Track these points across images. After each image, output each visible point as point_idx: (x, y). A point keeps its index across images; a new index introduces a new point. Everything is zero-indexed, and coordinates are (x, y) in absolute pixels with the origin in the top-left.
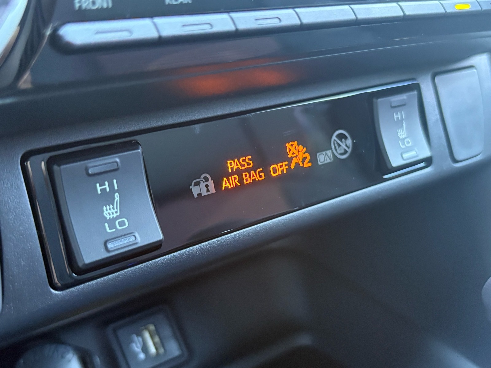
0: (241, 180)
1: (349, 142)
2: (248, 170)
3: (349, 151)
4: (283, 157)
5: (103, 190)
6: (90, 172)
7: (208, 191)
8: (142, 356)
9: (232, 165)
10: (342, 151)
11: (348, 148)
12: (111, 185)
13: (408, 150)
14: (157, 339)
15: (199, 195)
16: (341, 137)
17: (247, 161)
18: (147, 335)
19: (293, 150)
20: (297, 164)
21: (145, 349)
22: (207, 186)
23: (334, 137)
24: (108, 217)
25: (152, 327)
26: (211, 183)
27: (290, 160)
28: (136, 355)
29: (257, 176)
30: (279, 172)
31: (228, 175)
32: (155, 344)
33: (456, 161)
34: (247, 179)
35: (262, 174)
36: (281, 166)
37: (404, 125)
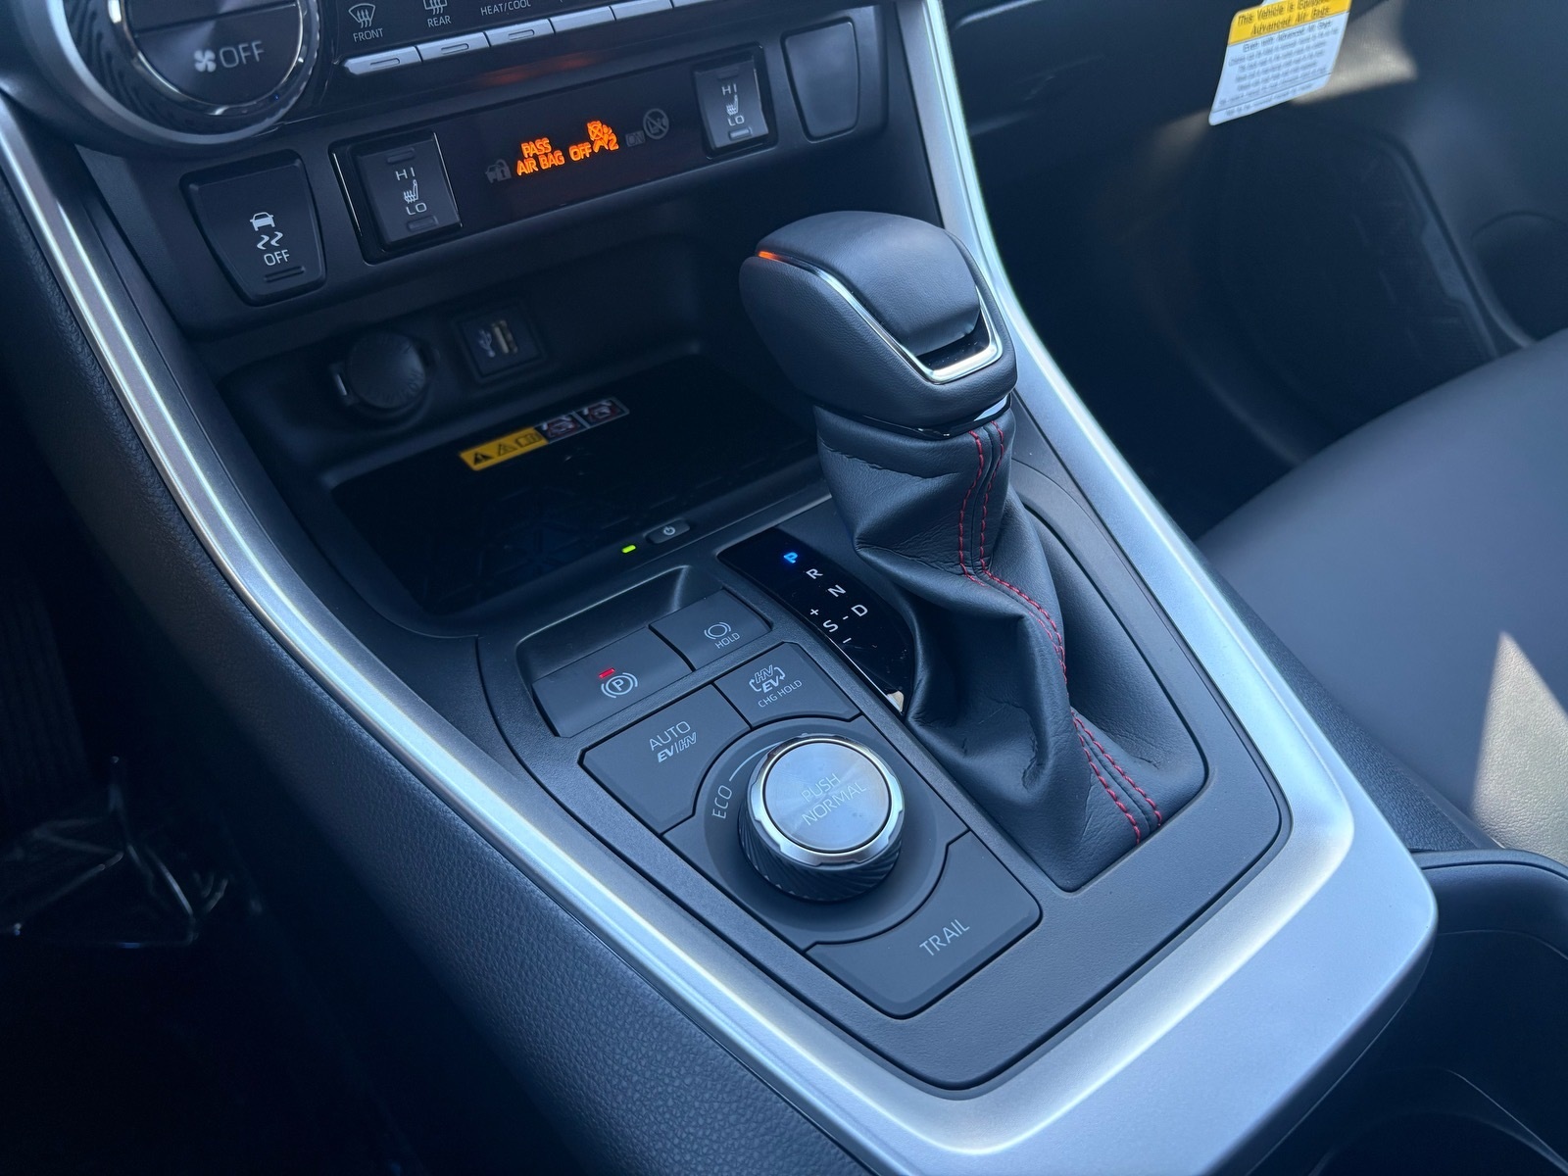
0: (538, 165)
1: (666, 121)
2: (546, 154)
3: (665, 131)
4: (584, 137)
5: (402, 177)
6: (389, 161)
7: (504, 176)
8: (492, 354)
9: (528, 149)
10: (658, 131)
11: (664, 127)
12: (409, 173)
13: (738, 128)
14: (510, 337)
15: (495, 180)
16: (656, 116)
17: (544, 145)
18: (497, 331)
19: (596, 132)
20: (602, 148)
21: (495, 346)
22: (502, 172)
23: (646, 116)
24: (408, 201)
25: (503, 323)
26: (506, 169)
27: (592, 143)
28: (485, 352)
29: (558, 159)
30: (580, 156)
31: (523, 159)
32: (508, 343)
33: (811, 137)
34: (545, 165)
35: (562, 158)
36: (584, 150)
37: (736, 99)
